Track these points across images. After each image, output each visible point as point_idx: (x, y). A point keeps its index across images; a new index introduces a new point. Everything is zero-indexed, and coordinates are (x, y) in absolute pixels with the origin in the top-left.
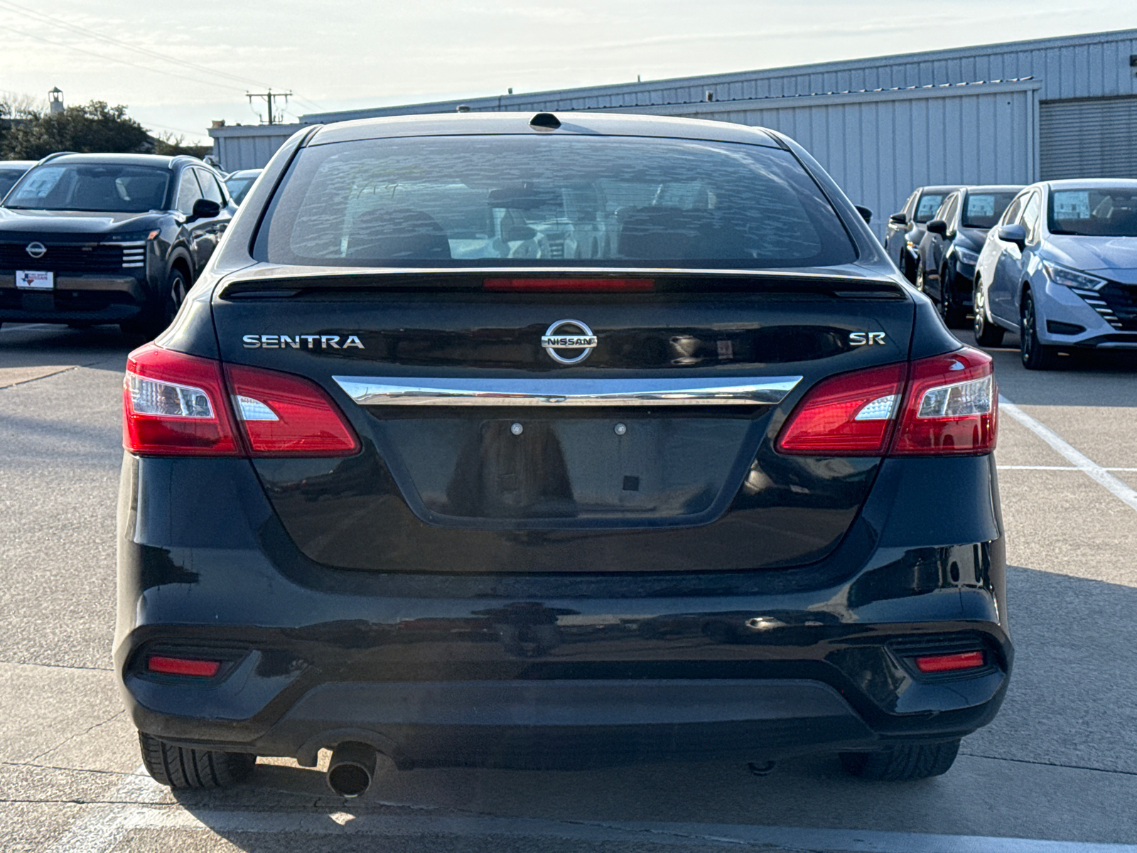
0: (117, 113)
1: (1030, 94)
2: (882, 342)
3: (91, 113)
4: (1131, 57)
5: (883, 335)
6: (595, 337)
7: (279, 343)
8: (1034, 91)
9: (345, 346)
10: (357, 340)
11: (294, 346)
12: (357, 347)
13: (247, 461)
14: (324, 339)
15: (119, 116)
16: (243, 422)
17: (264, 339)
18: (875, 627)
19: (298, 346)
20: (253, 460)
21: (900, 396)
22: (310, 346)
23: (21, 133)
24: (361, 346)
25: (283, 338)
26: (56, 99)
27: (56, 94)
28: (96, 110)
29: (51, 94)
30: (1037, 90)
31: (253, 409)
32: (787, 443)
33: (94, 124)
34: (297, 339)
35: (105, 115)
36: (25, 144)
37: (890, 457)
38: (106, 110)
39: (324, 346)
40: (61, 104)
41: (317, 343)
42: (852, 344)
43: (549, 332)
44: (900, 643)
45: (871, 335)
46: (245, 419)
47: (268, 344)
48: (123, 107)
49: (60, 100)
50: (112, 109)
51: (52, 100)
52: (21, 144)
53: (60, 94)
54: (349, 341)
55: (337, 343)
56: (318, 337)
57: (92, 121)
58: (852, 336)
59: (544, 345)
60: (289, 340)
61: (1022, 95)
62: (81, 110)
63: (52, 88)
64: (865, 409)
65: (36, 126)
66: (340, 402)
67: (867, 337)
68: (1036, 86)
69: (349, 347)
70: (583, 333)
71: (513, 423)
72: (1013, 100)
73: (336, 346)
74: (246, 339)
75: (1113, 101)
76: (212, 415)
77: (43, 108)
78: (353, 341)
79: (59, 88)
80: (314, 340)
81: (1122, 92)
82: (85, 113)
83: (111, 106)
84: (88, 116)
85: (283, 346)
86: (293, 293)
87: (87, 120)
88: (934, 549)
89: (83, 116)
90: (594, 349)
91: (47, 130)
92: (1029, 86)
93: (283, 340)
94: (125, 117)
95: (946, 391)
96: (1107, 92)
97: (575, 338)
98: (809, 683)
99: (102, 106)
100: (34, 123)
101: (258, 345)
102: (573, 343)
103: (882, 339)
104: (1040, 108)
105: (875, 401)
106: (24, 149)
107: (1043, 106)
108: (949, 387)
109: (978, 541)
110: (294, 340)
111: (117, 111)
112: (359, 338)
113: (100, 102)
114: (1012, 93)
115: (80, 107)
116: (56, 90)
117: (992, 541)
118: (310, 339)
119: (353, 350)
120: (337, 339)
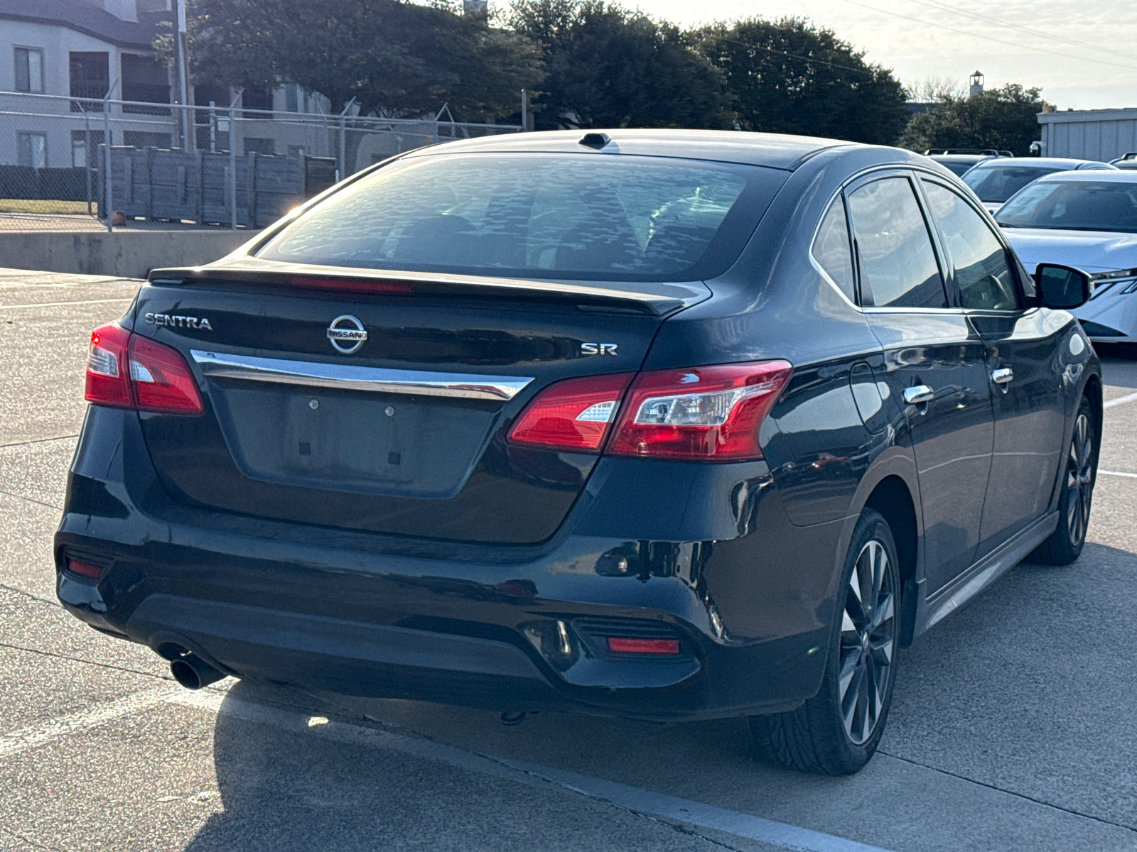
0: (1031, 96)
2: (614, 353)
3: (1005, 96)
5: (615, 347)
6: (365, 332)
7: (164, 320)
10: (207, 321)
14: (188, 320)
15: (1033, 99)
17: (156, 316)
18: (542, 602)
19: (174, 324)
21: (620, 402)
22: (181, 324)
23: (934, 117)
24: (209, 327)
25: (166, 317)
26: (976, 83)
27: (977, 78)
28: (1010, 92)
29: (973, 78)
32: (518, 434)
33: (1006, 107)
34: (173, 318)
35: (1017, 97)
36: (936, 127)
37: (608, 456)
38: (1020, 93)
39: (188, 325)
40: (981, 86)
41: (185, 322)
42: (583, 353)
43: (333, 325)
44: (584, 622)
45: (603, 346)
47: (158, 321)
48: (1038, 90)
49: (981, 83)
50: (1026, 92)
51: (973, 83)
52: (932, 127)
53: (981, 77)
54: (203, 322)
55: (195, 324)
56: (185, 318)
57: (1005, 103)
58: (584, 346)
59: (329, 336)
60: (169, 319)
62: (994, 93)
63: (974, 72)
64: (586, 412)
65: (949, 110)
67: (598, 348)
69: (202, 327)
70: (356, 328)
74: (147, 316)
77: (961, 91)
79: (981, 72)
80: (183, 320)
82: (999, 96)
83: (1026, 87)
84: (1002, 99)
85: (166, 324)
87: (1000, 103)
88: (670, 543)
89: (997, 99)
90: (365, 342)
91: (959, 114)
94: (1039, 100)
95: (672, 400)
97: (349, 332)
98: (504, 645)
99: (1017, 88)
100: (948, 106)
101: (153, 322)
102: (347, 336)
103: (615, 350)
105: (597, 405)
106: (934, 133)
108: (675, 398)
109: (698, 540)
111: (1031, 93)
113: (1015, 85)
115: (994, 90)
116: (978, 74)
117: (718, 541)
118: (180, 319)
120: (195, 320)
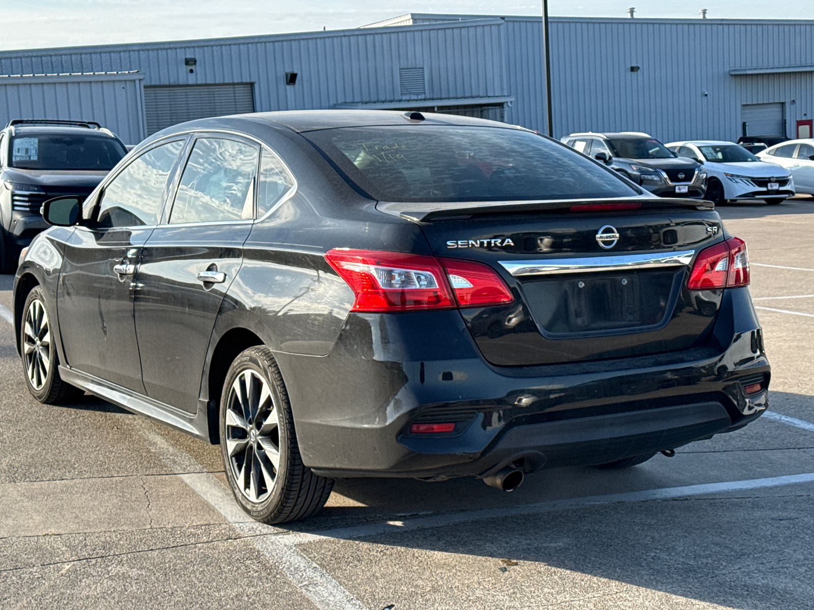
1: (137, 82)
4: (186, 59)
6: (618, 234)
7: (468, 245)
8: (140, 80)
9: (504, 245)
10: (510, 241)
11: (476, 246)
12: (510, 245)
13: (457, 311)
14: (493, 241)
16: (455, 289)
17: (459, 242)
19: (479, 246)
20: (460, 310)
22: (485, 245)
24: (512, 244)
25: (470, 242)
30: (142, 80)
31: (459, 282)
34: (478, 242)
39: (493, 245)
41: (489, 243)
43: (600, 232)
46: (455, 287)
47: (462, 245)
54: (506, 241)
55: (500, 243)
56: (489, 240)
58: (708, 229)
59: (597, 239)
60: (474, 243)
61: (133, 83)
66: (503, 274)
67: (713, 229)
68: (141, 77)
69: (506, 245)
70: (613, 232)
71: (579, 282)
72: (126, 85)
73: (499, 245)
74: (448, 243)
75: (176, 88)
76: (438, 287)
78: (508, 242)
80: (487, 242)
81: (181, 82)
85: (470, 246)
86: (469, 217)
90: (619, 241)
92: (137, 77)
93: (470, 243)
96: (172, 82)
97: (610, 235)
101: (456, 247)
104: (145, 91)
107: (147, 89)
110: (477, 243)
112: (512, 240)
114: (125, 81)
118: (485, 242)
119: (508, 246)
120: (500, 241)
